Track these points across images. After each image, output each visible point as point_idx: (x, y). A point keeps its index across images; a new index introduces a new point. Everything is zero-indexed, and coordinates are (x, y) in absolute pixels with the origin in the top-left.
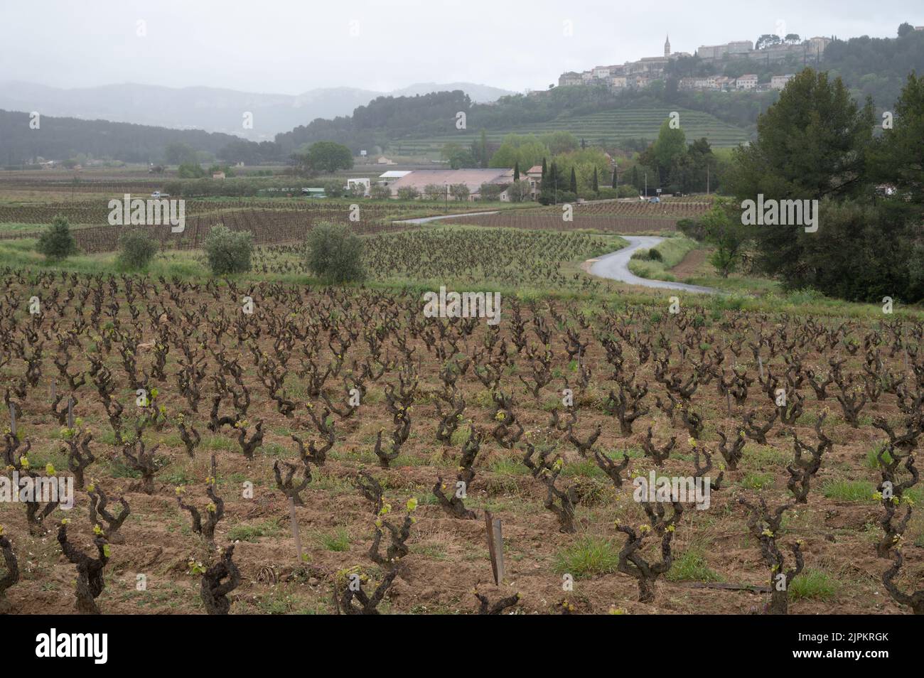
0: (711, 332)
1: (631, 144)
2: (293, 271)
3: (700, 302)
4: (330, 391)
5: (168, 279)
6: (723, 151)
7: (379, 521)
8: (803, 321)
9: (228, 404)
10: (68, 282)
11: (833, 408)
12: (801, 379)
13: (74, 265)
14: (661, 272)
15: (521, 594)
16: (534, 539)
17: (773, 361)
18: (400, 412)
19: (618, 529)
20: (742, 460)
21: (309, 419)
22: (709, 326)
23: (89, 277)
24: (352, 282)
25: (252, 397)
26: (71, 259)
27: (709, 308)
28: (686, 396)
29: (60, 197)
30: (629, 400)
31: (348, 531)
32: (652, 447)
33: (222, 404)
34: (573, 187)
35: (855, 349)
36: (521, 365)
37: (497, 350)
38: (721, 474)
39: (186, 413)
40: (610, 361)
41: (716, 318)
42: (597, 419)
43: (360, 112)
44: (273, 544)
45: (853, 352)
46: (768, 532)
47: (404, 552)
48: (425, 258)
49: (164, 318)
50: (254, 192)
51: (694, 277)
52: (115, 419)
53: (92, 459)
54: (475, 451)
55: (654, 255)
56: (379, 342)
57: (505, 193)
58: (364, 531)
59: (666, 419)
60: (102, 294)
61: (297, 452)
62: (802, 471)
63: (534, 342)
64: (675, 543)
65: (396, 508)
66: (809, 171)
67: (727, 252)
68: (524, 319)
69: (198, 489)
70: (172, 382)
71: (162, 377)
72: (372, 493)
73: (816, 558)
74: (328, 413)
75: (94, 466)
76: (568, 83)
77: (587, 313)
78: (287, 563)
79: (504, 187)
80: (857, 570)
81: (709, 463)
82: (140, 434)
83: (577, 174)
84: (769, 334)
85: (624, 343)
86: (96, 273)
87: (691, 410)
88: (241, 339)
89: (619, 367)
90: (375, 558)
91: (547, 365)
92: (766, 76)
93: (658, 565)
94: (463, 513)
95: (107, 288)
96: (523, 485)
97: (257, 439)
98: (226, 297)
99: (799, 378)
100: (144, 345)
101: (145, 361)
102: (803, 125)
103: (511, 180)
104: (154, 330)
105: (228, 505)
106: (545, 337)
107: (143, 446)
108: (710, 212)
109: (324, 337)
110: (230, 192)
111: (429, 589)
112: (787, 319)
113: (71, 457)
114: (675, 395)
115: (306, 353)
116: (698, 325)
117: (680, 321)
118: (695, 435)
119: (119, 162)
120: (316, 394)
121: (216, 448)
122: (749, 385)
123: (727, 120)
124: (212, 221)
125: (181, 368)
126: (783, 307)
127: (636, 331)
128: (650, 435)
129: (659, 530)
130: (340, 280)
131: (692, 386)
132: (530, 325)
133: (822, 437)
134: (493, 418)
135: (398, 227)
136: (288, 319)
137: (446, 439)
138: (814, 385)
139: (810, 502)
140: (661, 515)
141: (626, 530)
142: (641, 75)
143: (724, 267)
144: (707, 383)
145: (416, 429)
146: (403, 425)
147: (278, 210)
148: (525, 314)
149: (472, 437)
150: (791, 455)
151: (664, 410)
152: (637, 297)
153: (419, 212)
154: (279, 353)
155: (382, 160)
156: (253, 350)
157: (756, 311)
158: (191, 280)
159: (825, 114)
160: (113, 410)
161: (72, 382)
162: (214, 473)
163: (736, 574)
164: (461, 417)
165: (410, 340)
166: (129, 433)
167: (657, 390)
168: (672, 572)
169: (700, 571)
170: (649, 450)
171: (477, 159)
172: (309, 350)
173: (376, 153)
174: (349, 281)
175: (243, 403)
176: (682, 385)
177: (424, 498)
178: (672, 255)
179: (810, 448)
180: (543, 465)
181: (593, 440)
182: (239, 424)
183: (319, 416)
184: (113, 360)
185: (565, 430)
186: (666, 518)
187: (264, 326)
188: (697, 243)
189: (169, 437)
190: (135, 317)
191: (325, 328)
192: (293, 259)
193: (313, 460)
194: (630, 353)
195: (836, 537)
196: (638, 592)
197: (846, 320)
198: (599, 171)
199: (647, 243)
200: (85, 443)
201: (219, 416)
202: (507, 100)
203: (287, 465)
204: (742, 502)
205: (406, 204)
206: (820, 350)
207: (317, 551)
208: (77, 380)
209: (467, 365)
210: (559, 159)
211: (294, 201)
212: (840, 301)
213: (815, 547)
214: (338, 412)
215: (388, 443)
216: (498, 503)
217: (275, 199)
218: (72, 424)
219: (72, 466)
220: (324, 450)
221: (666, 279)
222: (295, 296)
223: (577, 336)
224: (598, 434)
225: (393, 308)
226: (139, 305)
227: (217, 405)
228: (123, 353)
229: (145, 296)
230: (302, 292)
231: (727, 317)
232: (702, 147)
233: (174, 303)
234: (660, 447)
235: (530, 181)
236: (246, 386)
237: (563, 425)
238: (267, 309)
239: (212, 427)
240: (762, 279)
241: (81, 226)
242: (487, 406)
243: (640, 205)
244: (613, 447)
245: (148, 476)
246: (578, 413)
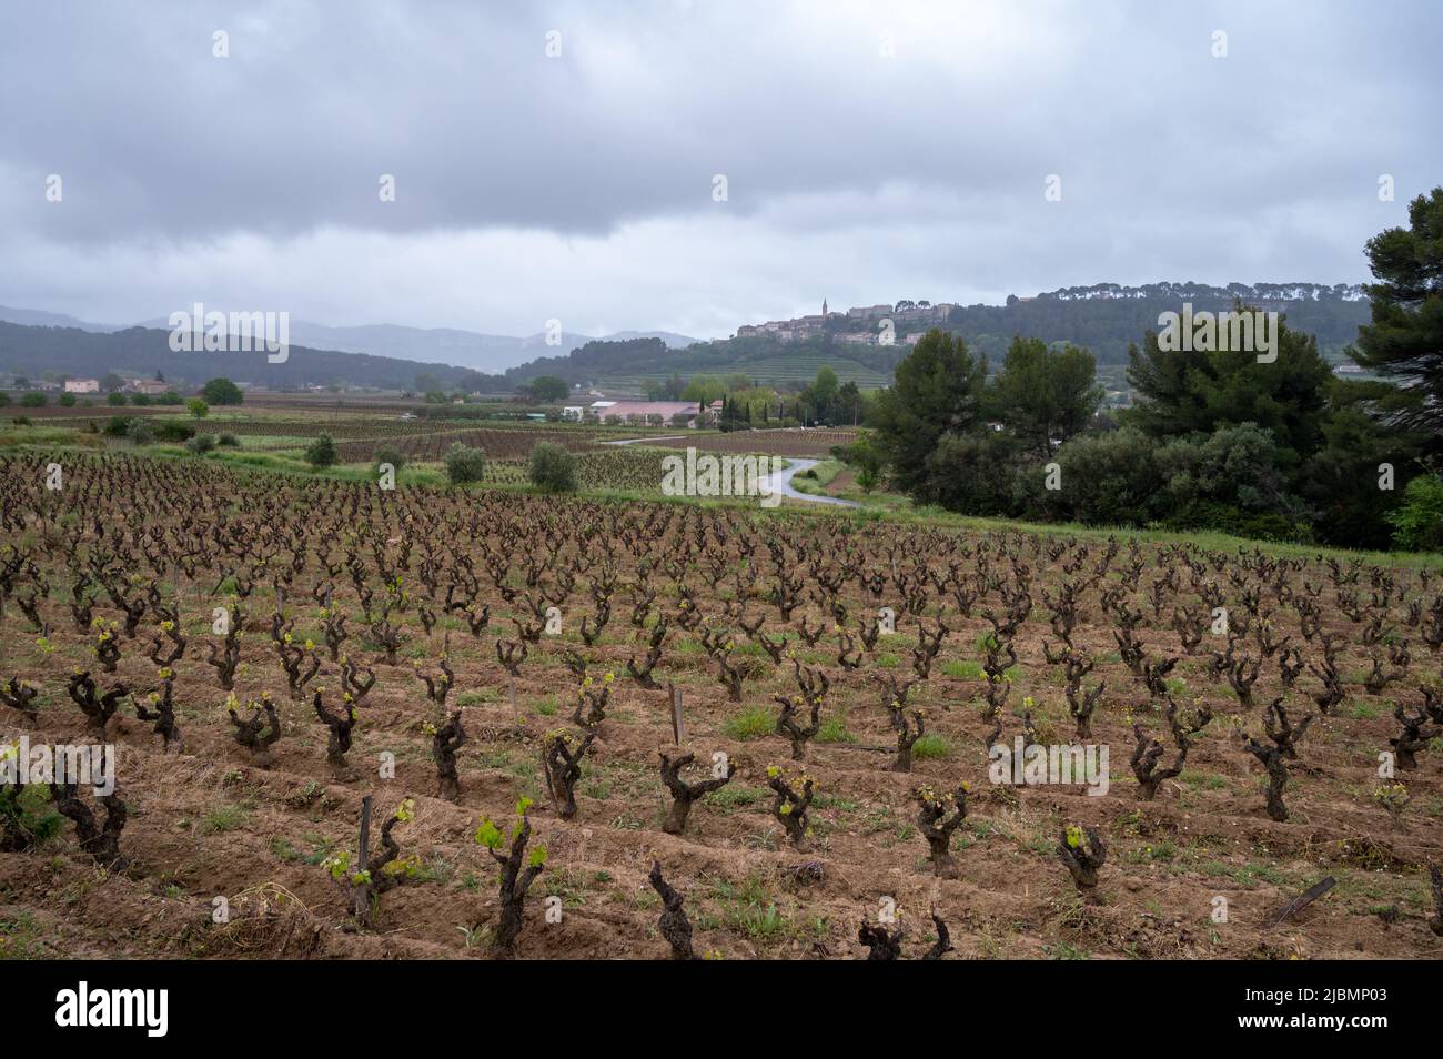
0: (855, 538)
1: (793, 386)
2: (517, 481)
3: (847, 514)
4: (545, 582)
5: (414, 485)
6: (868, 392)
7: (581, 691)
8: (929, 530)
9: (460, 591)
10: (331, 487)
11: (950, 602)
12: (926, 578)
13: (335, 473)
14: (817, 489)
15: (696, 753)
16: (709, 707)
17: (904, 563)
18: (602, 600)
19: (776, 700)
20: (878, 643)
21: (527, 605)
22: (854, 533)
23: (348, 483)
24: (566, 492)
25: (481, 586)
26: (333, 467)
27: (854, 518)
28: (834, 590)
29: (325, 416)
30: (789, 594)
31: (556, 699)
32: (805, 632)
33: (455, 591)
34: (747, 419)
35: (970, 554)
36: (702, 562)
37: (683, 550)
38: (861, 655)
39: (425, 598)
40: (774, 560)
41: (860, 527)
42: (762, 608)
43: (576, 352)
44: (494, 709)
45: (968, 557)
46: (896, 704)
47: (602, 716)
48: (626, 473)
49: (410, 518)
50: (487, 416)
51: (843, 493)
52: (366, 602)
53: (345, 636)
54: (662, 634)
55: (811, 475)
56: (586, 542)
57: (692, 422)
58: (570, 699)
59: (817, 609)
60: (358, 496)
61: (516, 632)
62: (925, 653)
63: (713, 544)
64: (822, 711)
65: (597, 680)
66: (934, 410)
67: (870, 473)
68: (705, 525)
69: (433, 662)
70: (414, 572)
71: (407, 568)
72: (577, 667)
73: (935, 724)
74: (543, 600)
75: (347, 641)
76: (745, 334)
77: (756, 520)
78: (505, 725)
79: (692, 417)
80: (967, 734)
81: (851, 645)
82: (386, 615)
83: (751, 408)
84: (902, 541)
85: (785, 546)
86: (354, 479)
87: (838, 602)
88: (473, 537)
89: (781, 565)
90: (579, 721)
91: (722, 563)
92: (902, 334)
93: (808, 730)
94: (651, 685)
95: (362, 492)
96: (700, 662)
97: (484, 621)
98: (461, 502)
99: (926, 576)
100: (392, 540)
101: (391, 554)
102: (931, 373)
103: (698, 411)
104: (401, 528)
105: (457, 676)
106: (722, 540)
107: (388, 626)
108: (857, 441)
109: (541, 537)
110: (467, 415)
111: (622, 748)
112: (916, 528)
113: (328, 635)
114: (825, 590)
115: (526, 549)
116: (845, 532)
117: (831, 529)
118: (840, 622)
119: (376, 389)
120: (534, 584)
121: (449, 627)
122: (884, 581)
123: (872, 367)
124: (451, 439)
125: (423, 560)
126: (913, 519)
127: (795, 536)
128: (804, 622)
129: (810, 701)
130: (556, 490)
131: (839, 582)
132: (710, 529)
133: (941, 626)
134: (678, 606)
135: (605, 447)
136: (513, 521)
137: (639, 623)
138: (936, 583)
139: (931, 679)
140: (812, 688)
141: (782, 701)
142: (804, 330)
143: (867, 486)
144: (851, 580)
145: (615, 614)
146: (604, 610)
147: (506, 431)
148: (706, 520)
149: (660, 622)
150: (916, 639)
151: (816, 602)
152: (797, 508)
153: (622, 435)
154: (504, 549)
155: (593, 392)
156: (482, 546)
157: (892, 521)
158: (433, 487)
159: (949, 366)
160: (364, 595)
161: (331, 571)
162: (447, 650)
163: (871, 736)
164: (651, 605)
165: (612, 540)
166: (377, 613)
167: (811, 585)
168: (819, 736)
169: (842, 734)
170: (804, 635)
171: (672, 393)
172: (529, 547)
173: (588, 386)
174: (563, 490)
175: (473, 590)
176: (831, 582)
177: (620, 672)
178: (826, 475)
179: (932, 635)
180: (717, 645)
181: (758, 625)
182: (469, 608)
183: (535, 602)
184: (366, 552)
185: (736, 617)
186: (816, 691)
187: (492, 526)
188: (846, 465)
189: (410, 619)
190: (385, 517)
191: (543, 529)
192: (518, 472)
193: (529, 638)
194: (790, 554)
195: (951, 707)
196: (791, 751)
197: (963, 530)
198: (768, 406)
199: (805, 465)
200: (340, 623)
201: (453, 601)
202: (696, 347)
203: (508, 643)
204: (875, 678)
205: (612, 428)
206: (941, 555)
207: (530, 716)
208: (335, 569)
209: (658, 562)
210: (737, 395)
211: (521, 424)
212: (958, 515)
213: (934, 714)
214: (552, 600)
215: (591, 626)
216: (680, 676)
217: (504, 422)
218: (330, 606)
219: (329, 641)
220: (538, 631)
221: (821, 494)
222: (518, 502)
223: (748, 539)
224: (763, 621)
225: (599, 514)
226: (389, 507)
227: (451, 592)
228: (374, 547)
229: (394, 500)
230: (525, 499)
231: (869, 525)
232: (851, 389)
233: (418, 506)
234: (812, 632)
235: (713, 412)
236: (476, 576)
237: (735, 613)
238: (495, 513)
239: (446, 610)
240: (897, 496)
241: (343, 440)
242: (673, 596)
243: (801, 434)
244: (774, 631)
245: (392, 650)
246: (747, 602)
